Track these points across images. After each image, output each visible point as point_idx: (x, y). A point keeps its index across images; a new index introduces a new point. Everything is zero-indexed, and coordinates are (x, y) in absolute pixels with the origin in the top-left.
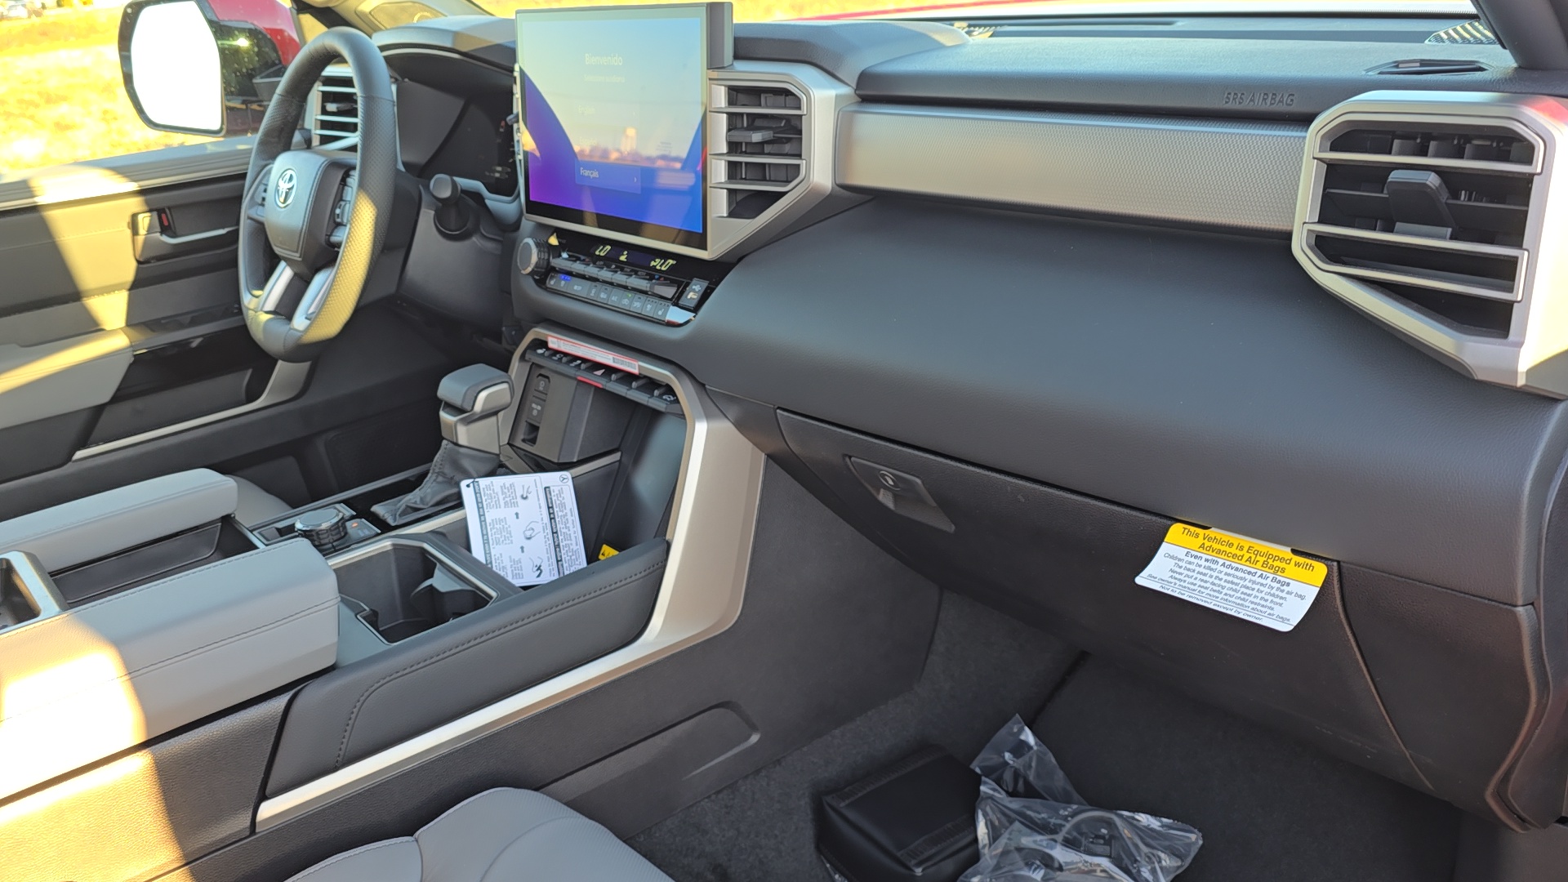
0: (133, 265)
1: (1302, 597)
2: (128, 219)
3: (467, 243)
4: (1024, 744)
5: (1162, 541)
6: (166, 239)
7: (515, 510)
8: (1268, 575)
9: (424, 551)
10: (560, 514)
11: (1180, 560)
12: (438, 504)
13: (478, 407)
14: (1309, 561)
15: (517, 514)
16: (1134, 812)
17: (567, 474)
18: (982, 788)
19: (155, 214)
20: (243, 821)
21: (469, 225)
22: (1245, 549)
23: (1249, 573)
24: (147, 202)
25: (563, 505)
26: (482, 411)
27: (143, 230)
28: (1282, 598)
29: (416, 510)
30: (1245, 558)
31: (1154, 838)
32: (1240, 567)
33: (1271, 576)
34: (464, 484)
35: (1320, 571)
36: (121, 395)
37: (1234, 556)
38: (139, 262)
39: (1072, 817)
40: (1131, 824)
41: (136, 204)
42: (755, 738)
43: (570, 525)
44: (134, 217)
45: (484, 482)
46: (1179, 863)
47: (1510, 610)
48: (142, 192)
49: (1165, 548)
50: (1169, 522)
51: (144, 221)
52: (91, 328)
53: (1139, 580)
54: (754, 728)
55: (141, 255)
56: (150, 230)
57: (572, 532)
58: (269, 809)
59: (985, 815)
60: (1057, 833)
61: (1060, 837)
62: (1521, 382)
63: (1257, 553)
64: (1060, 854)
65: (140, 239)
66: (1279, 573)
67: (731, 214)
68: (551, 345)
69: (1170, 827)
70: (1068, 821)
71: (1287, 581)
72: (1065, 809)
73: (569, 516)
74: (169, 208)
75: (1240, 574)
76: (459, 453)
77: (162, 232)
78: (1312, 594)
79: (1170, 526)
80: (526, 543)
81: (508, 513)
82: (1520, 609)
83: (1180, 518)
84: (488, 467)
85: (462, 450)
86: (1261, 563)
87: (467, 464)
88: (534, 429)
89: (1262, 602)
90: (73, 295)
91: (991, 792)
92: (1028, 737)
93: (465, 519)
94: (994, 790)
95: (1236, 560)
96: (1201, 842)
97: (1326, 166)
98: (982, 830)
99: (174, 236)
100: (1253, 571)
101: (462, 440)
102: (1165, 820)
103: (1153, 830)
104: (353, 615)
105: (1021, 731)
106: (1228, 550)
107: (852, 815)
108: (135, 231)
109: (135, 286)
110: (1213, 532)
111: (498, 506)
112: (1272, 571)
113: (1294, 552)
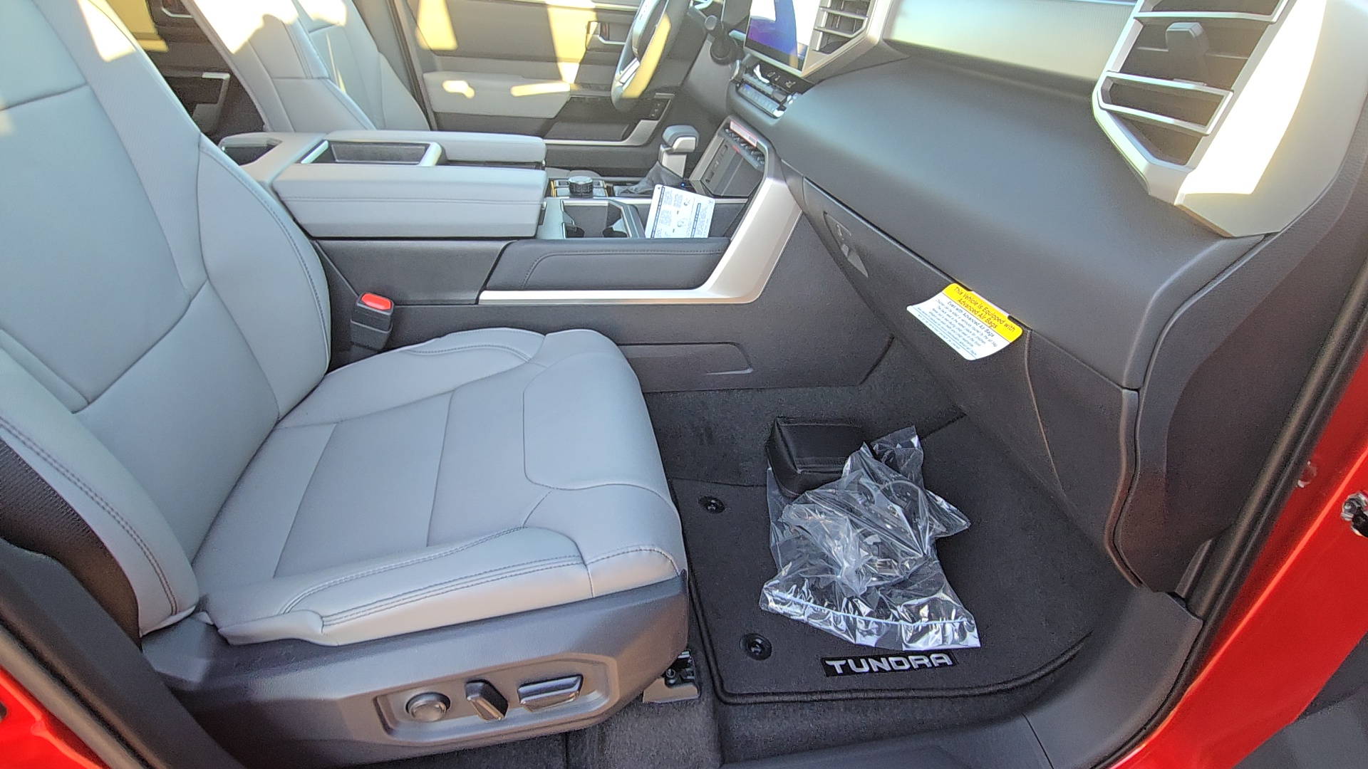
0: (585, 50)
1: (995, 345)
2: (587, 24)
3: (725, 67)
4: (912, 445)
5: (941, 291)
6: (601, 39)
7: (678, 209)
8: (986, 327)
9: (620, 210)
10: (701, 220)
11: (943, 305)
12: (642, 193)
13: (675, 146)
14: (1014, 325)
15: (678, 212)
16: (936, 494)
17: (714, 201)
18: (862, 448)
19: (600, 24)
20: (473, 296)
21: (728, 57)
22: (983, 308)
23: (976, 323)
24: (597, 16)
25: (704, 216)
26: (677, 149)
27: (592, 31)
28: (983, 342)
29: (631, 193)
30: (980, 313)
31: (936, 511)
32: (972, 318)
33: (987, 328)
34: (657, 186)
35: (1018, 332)
36: (559, 117)
37: (974, 311)
38: (587, 49)
39: (895, 479)
40: (929, 500)
41: (592, 16)
42: (749, 371)
43: (704, 227)
44: (589, 23)
45: (668, 189)
46: (944, 530)
47: (1119, 390)
48: (596, 10)
49: (939, 296)
50: (950, 281)
51: (594, 26)
52: (557, 77)
53: (910, 309)
54: (750, 366)
55: (588, 46)
56: (595, 33)
57: (703, 231)
58: (487, 296)
59: (852, 460)
60: (882, 484)
61: (882, 487)
62: (1177, 202)
63: (988, 313)
64: (877, 494)
65: (590, 36)
66: (992, 328)
67: (821, 50)
68: (731, 127)
69: (953, 512)
70: (892, 481)
71: (994, 333)
72: (894, 474)
73: (705, 223)
74: (609, 24)
75: (970, 322)
76: (660, 169)
77: (600, 35)
78: (1002, 344)
79: (951, 284)
80: (677, 228)
81: (673, 209)
82: (1125, 391)
83: (958, 281)
84: (675, 182)
85: (663, 169)
86: (986, 319)
87: (663, 177)
88: (713, 174)
89: (970, 341)
90: (554, 60)
91: (865, 452)
92: (915, 441)
93: (650, 205)
94: (867, 452)
95: (973, 314)
96: (967, 527)
97: (1142, 26)
98: (848, 466)
99: (608, 40)
100: (978, 322)
101: (664, 164)
102: (952, 507)
103: (942, 509)
104: (562, 221)
105: (914, 436)
106: (972, 305)
107: (785, 432)
108: (588, 32)
109: (583, 62)
110: (973, 294)
111: (670, 204)
112: (989, 325)
113: (1010, 318)
